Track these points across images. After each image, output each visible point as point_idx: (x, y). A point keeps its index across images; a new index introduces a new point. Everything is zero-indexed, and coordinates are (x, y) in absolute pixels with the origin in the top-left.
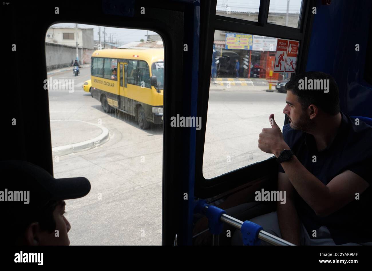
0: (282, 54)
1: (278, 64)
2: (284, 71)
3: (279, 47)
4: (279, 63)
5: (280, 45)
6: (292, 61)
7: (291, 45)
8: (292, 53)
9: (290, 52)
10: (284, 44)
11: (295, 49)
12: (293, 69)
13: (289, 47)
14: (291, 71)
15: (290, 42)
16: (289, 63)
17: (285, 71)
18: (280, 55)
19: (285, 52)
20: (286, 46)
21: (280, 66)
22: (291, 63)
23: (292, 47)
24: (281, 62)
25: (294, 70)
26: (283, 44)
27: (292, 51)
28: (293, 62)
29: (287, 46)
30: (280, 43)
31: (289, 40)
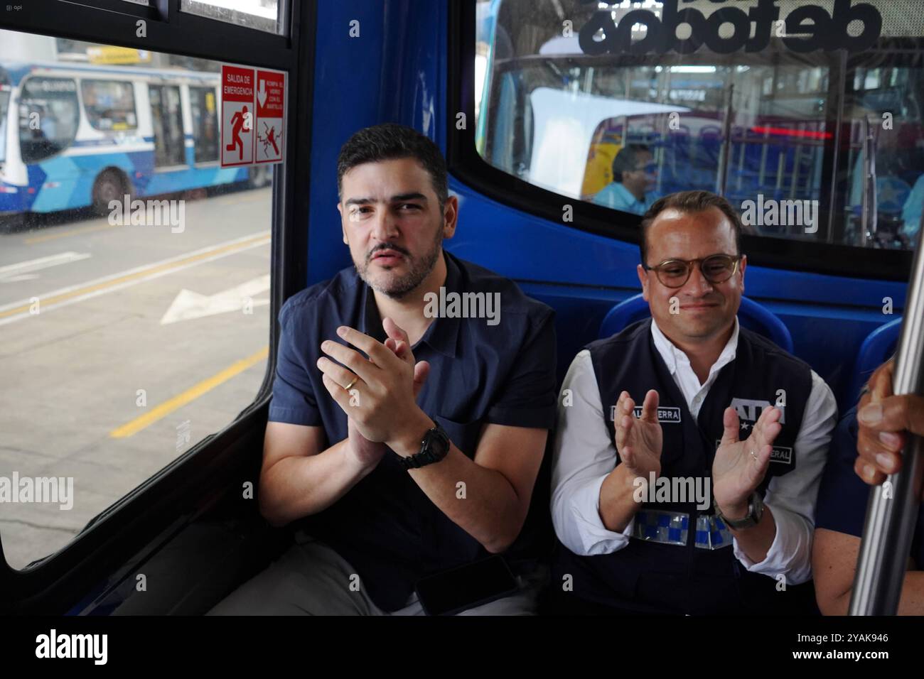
0: (241, 111)
1: (231, 143)
2: (252, 163)
3: (230, 90)
4: (236, 138)
5: (232, 84)
6: (272, 131)
7: (262, 82)
8: (269, 106)
9: (262, 105)
10: (242, 81)
11: (275, 95)
12: (277, 152)
13: (258, 89)
14: (272, 159)
15: (261, 75)
16: (265, 137)
17: (257, 162)
18: (234, 114)
19: (249, 105)
20: (250, 88)
21: (238, 146)
22: (271, 137)
23: (267, 89)
24: (241, 134)
25: (279, 157)
26: (240, 79)
27: (267, 102)
28: (276, 134)
29: (251, 86)
30: (231, 79)
31: (256, 69)
